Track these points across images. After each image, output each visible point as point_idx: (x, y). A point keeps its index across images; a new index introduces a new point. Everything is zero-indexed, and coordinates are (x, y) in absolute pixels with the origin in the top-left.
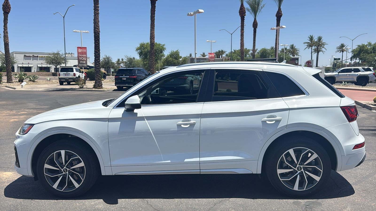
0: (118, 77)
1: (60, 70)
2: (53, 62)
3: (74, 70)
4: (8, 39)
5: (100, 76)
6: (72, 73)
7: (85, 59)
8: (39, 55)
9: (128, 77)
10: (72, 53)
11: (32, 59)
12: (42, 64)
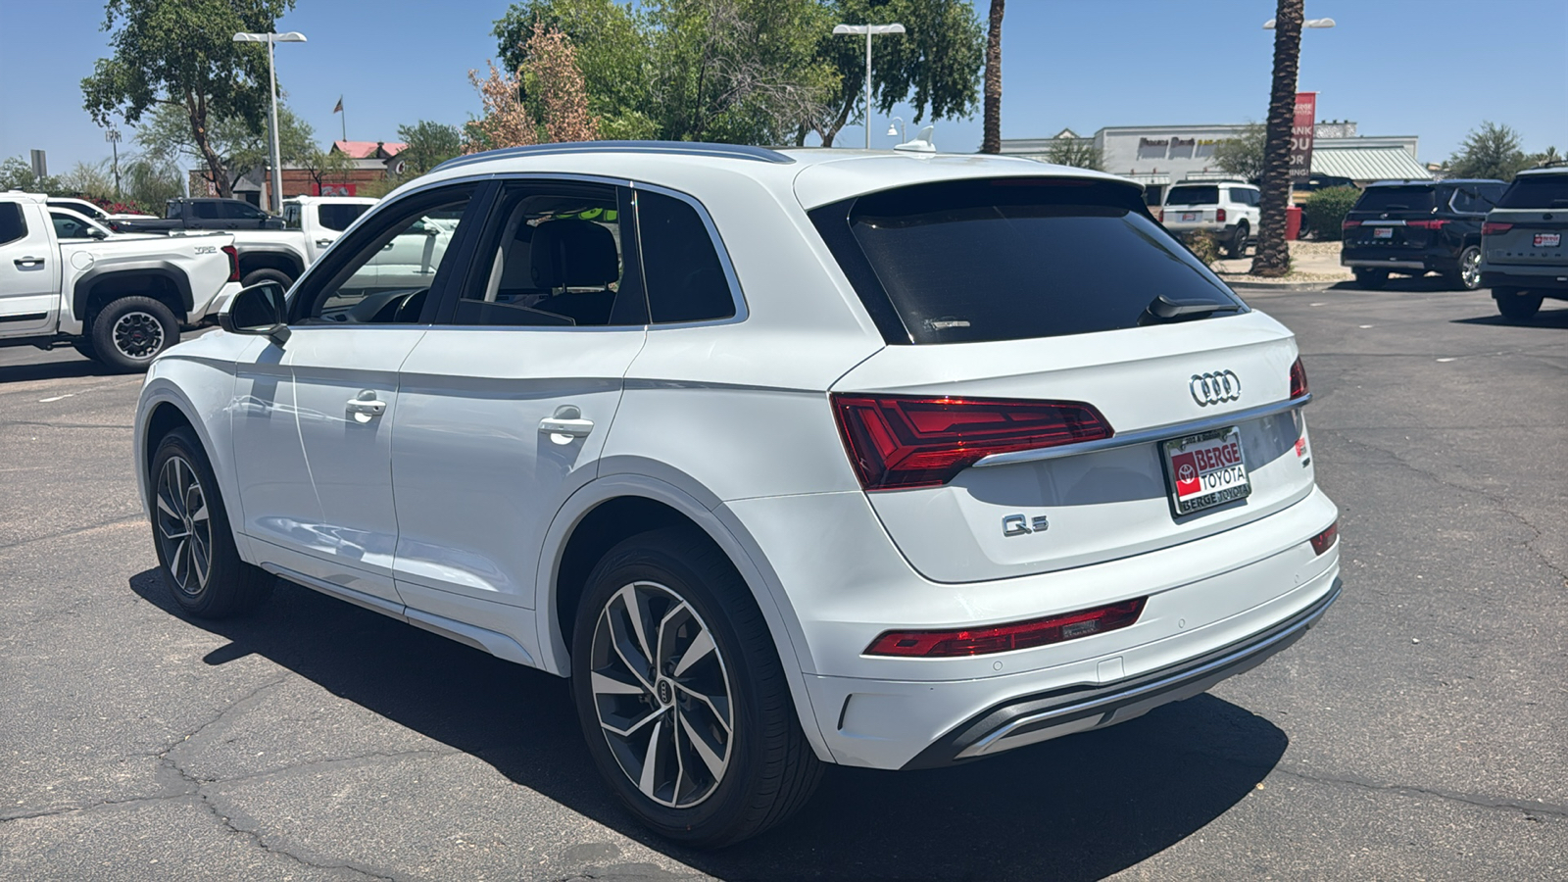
0: (1358, 223)
1: (1166, 195)
2: (1244, 164)
3: (1224, 195)
4: (997, 81)
5: (1280, 221)
6: (1212, 208)
7: (1304, 145)
8: (1197, 138)
9: (1403, 226)
10: (1346, 122)
11: (1168, 154)
12: (1205, 171)
